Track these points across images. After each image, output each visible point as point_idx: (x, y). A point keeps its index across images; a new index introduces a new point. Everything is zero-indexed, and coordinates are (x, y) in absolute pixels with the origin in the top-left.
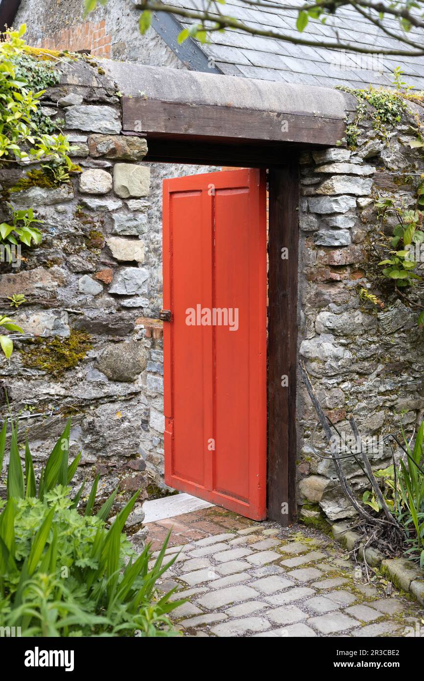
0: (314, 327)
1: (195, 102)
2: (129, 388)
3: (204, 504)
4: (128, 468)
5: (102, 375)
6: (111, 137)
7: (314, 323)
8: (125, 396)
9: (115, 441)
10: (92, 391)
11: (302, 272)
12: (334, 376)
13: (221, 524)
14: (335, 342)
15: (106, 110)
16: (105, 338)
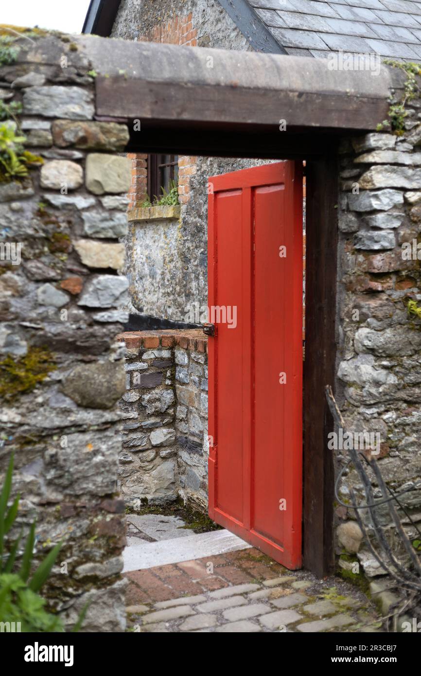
0: (353, 345)
1: (191, 82)
2: (102, 416)
3: (241, 544)
4: (101, 509)
5: (68, 401)
6: (81, 123)
7: (353, 340)
8: (98, 425)
9: (86, 478)
10: (55, 419)
11: (341, 281)
12: (374, 404)
13: (249, 571)
14: (376, 364)
15: (75, 92)
16: (72, 357)
